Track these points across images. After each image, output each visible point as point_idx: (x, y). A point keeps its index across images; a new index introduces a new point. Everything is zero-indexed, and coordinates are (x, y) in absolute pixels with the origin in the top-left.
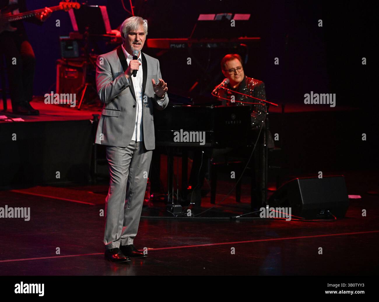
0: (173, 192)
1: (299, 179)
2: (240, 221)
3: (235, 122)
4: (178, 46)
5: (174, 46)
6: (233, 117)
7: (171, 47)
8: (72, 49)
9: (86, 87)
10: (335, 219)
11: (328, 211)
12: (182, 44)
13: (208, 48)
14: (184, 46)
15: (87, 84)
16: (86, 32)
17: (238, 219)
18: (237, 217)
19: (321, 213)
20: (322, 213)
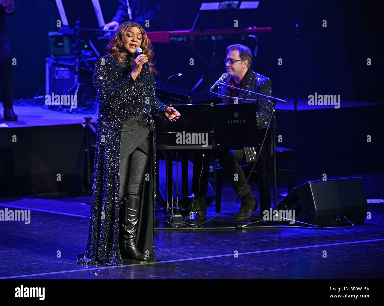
0: (173, 201)
1: (311, 183)
2: (247, 231)
3: (238, 122)
4: (178, 39)
5: (174, 39)
6: (236, 115)
7: (171, 40)
8: (63, 46)
9: (78, 87)
10: (352, 225)
11: (345, 217)
12: (183, 37)
13: (213, 40)
14: (185, 39)
15: (79, 84)
16: (77, 27)
17: (244, 228)
18: (243, 226)
19: (336, 220)
20: (338, 219)
